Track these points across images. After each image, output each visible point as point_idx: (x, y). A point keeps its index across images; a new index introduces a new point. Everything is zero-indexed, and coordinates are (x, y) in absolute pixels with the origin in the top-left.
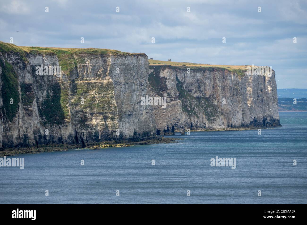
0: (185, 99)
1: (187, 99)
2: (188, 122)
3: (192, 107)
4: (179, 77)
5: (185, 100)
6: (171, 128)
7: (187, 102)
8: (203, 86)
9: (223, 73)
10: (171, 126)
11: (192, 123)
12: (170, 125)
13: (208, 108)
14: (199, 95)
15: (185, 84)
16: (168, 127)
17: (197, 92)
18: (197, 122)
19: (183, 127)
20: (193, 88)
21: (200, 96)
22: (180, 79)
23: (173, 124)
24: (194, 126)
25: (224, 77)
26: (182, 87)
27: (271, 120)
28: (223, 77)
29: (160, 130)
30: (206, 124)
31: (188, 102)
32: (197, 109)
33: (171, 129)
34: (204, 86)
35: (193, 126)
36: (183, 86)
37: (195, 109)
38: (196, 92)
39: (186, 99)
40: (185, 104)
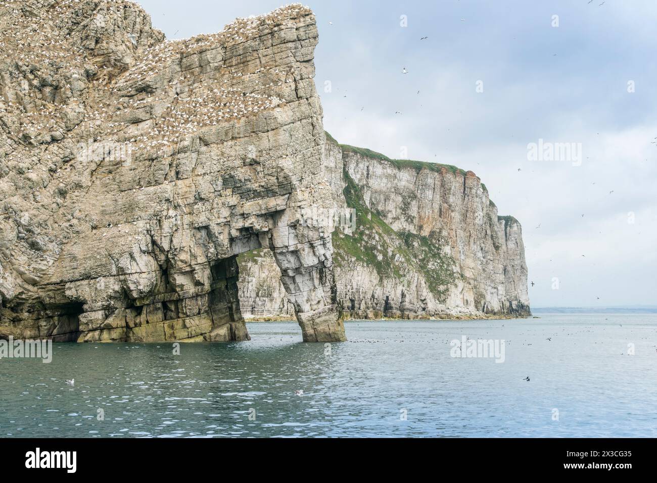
0: (368, 229)
1: (374, 231)
2: (376, 296)
3: (387, 252)
4: (351, 172)
5: (367, 232)
6: (204, 275)
7: (374, 238)
8: (416, 206)
9: (463, 179)
10: (198, 251)
11: (387, 297)
12: (185, 240)
13: (428, 261)
14: (405, 227)
15: (369, 193)
16: (166, 270)
17: (399, 219)
18: (403, 295)
19: (321, 268)
20: (391, 206)
21: (409, 231)
22: (356, 177)
23: (215, 229)
24: (393, 305)
25: (465, 189)
26: (360, 197)
27: (517, 306)
28: (463, 188)
29: (84, 291)
30: (426, 303)
31: (377, 238)
32: (403, 260)
33: (198, 283)
34: (419, 208)
35: (391, 308)
36: (363, 196)
37: (396, 258)
38: (396, 218)
39: (372, 229)
40: (367, 242)
